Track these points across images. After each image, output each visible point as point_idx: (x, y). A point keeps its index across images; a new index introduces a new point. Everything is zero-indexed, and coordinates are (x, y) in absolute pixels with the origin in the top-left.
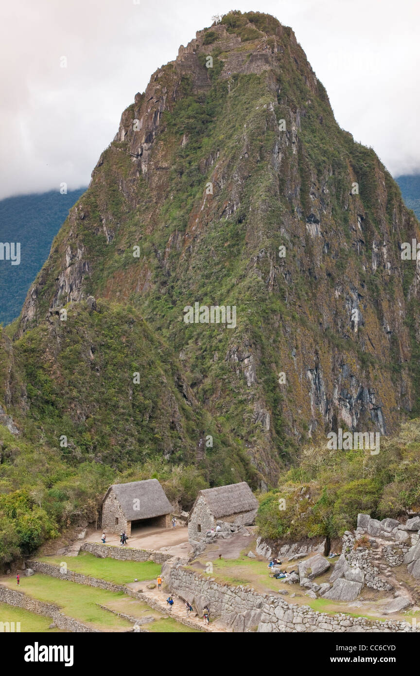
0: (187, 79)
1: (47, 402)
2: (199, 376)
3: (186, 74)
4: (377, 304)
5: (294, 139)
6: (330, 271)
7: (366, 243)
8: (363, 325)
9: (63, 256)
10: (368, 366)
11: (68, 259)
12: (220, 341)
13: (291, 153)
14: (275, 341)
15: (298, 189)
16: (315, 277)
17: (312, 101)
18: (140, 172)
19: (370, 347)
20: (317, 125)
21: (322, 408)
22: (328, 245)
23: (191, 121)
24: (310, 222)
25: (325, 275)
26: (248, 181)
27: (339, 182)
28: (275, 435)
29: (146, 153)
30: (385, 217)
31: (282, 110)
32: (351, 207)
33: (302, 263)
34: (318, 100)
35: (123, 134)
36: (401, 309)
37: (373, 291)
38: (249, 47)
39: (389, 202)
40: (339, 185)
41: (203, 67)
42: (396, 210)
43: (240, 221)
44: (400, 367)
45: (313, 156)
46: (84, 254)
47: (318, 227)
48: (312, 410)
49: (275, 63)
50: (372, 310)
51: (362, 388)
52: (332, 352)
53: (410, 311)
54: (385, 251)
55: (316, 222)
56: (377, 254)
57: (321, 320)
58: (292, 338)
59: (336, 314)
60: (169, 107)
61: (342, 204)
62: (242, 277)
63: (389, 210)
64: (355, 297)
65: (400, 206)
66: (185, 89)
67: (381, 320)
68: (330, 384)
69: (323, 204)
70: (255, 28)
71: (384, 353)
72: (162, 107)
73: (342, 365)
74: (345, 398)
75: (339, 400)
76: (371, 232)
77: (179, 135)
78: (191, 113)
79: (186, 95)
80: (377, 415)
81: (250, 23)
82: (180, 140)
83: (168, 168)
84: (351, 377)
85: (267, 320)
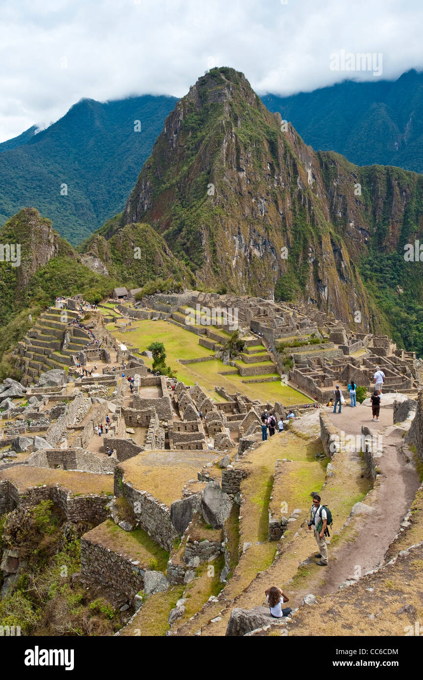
0: (192, 104)
1: (118, 260)
2: (186, 241)
3: (192, 102)
4: (276, 202)
5: (234, 135)
6: (250, 191)
7: (272, 175)
8: (267, 212)
9: (141, 185)
10: (268, 231)
11: (143, 187)
12: (194, 227)
13: (232, 142)
14: (216, 227)
15: (235, 157)
16: (242, 195)
17: (248, 111)
18: (173, 147)
19: (270, 222)
20: (250, 122)
21: (243, 250)
22: (249, 180)
23: (193, 125)
24: (240, 171)
25: (246, 193)
26: (212, 156)
27: (258, 149)
28: (213, 264)
29: (175, 139)
30: (281, 161)
31: (228, 123)
32: (264, 160)
33: (235, 189)
34: (252, 108)
35: (165, 129)
36: (288, 203)
37: (274, 196)
38: (219, 88)
39: (285, 154)
40: (258, 151)
41: (200, 97)
42: (288, 158)
43: (209, 173)
44: (286, 229)
45: (243, 141)
46: (150, 184)
47: (245, 173)
48: (237, 251)
49: (230, 96)
50: (273, 205)
51: (265, 240)
52: (249, 226)
53: (293, 203)
54: (281, 178)
55: (244, 171)
56: (277, 180)
57: (244, 213)
58: (225, 224)
59: (253, 209)
60: (184, 118)
61: (259, 158)
62: (205, 200)
63: (285, 158)
64: (262, 201)
65: (291, 156)
66: (192, 109)
67: (278, 209)
68: (248, 240)
69: (247, 162)
70: (223, 77)
71: (278, 224)
72: (181, 118)
73: (254, 231)
74: (256, 244)
75: (253, 246)
76: (275, 170)
77: (188, 131)
78: (193, 121)
79: (192, 112)
80: (273, 251)
81: (221, 74)
82: (189, 134)
83: (184, 146)
84: (259, 236)
85: (213, 218)
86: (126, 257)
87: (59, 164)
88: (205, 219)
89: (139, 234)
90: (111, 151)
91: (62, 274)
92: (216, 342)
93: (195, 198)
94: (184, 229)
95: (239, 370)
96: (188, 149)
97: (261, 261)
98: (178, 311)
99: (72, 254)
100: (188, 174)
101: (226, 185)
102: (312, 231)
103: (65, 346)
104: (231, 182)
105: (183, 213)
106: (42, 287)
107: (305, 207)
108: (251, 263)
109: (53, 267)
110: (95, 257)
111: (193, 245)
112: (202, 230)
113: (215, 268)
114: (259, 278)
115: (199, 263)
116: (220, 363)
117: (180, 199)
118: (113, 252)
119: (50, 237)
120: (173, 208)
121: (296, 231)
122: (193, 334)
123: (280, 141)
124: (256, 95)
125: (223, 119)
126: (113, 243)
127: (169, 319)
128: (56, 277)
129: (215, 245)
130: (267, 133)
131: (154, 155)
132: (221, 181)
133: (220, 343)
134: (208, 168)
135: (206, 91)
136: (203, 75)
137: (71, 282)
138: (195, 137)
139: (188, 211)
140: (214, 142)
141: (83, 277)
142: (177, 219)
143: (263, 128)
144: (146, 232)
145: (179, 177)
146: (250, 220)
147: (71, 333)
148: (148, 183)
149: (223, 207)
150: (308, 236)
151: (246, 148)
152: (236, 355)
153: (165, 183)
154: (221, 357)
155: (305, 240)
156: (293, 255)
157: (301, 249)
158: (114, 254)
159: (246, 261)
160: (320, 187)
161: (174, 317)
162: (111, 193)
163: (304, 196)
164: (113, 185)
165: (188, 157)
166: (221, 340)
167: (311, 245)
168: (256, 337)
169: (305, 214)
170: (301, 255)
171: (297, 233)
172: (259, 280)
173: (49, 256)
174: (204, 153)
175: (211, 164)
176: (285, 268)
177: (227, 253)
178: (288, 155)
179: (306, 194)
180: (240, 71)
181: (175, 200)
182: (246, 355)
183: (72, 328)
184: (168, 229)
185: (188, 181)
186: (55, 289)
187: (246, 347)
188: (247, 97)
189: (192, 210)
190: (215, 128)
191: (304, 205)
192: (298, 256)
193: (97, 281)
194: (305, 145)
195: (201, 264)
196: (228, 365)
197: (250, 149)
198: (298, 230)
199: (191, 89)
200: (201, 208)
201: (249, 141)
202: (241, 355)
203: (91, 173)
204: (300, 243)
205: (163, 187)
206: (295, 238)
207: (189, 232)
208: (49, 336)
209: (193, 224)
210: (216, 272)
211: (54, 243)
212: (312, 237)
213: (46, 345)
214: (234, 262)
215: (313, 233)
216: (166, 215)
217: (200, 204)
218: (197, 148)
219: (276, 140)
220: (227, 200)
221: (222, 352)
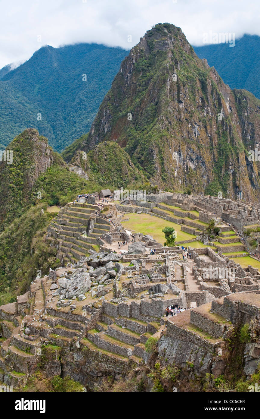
0: (143, 51)
1: (95, 169)
2: (141, 156)
3: (142, 49)
4: (205, 127)
6: (187, 118)
7: (203, 107)
8: (199, 135)
9: (103, 113)
10: (200, 149)
11: (104, 114)
12: (147, 145)
14: (163, 145)
15: (176, 92)
16: (181, 122)
17: (185, 57)
18: (127, 84)
19: (202, 142)
20: (186, 66)
21: (182, 163)
22: (187, 110)
23: (144, 67)
24: (180, 103)
25: (185, 120)
26: (159, 91)
27: (193, 86)
28: (161, 173)
29: (129, 78)
30: (210, 96)
31: (171, 66)
32: (197, 95)
33: (177, 117)
34: (188, 55)
35: (122, 70)
36: (214, 128)
37: (204, 123)
38: (163, 39)
39: (212, 91)
40: (193, 88)
41: (149, 46)
42: (214, 94)
43: (157, 104)
44: (213, 148)
45: (182, 80)
46: (109, 112)
47: (183, 104)
48: (178, 164)
49: (171, 46)
50: (203, 129)
51: (198, 155)
52: (186, 145)
53: (218, 128)
54: (209, 109)
55: (182, 103)
56: (206, 110)
57: (183, 135)
58: (170, 143)
59: (189, 132)
60: (136, 61)
61: (194, 94)
62: (155, 125)
63: (212, 94)
64: (196, 126)
65: (216, 92)
66: (142, 55)
67: (207, 132)
68: (185, 155)
69: (185, 96)
70: (166, 31)
71: (207, 144)
72: (134, 61)
73: (190, 149)
74: (191, 159)
75: (189, 160)
76: (205, 103)
77: (139, 72)
78: (143, 64)
79: (142, 57)
80: (203, 164)
81: (165, 29)
82: (140, 74)
83: (136, 83)
84: (194, 152)
85: (161, 138)
86: (101, 167)
87: (26, 96)
88: (156, 139)
89: (110, 150)
90: (66, 86)
91: (58, 179)
92: (196, 229)
93: (146, 123)
94: (139, 147)
95: (217, 249)
96: (140, 85)
97: (195, 172)
98: (156, 207)
99: (63, 164)
100: (140, 105)
101: (170, 113)
102: (232, 149)
103: (91, 230)
104: (173, 111)
105: (137, 135)
106: (44, 189)
107: (226, 131)
108: (187, 173)
109: (51, 174)
110: (79, 167)
111: (146, 159)
112: (153, 147)
113: (163, 176)
114: (193, 184)
115: (152, 172)
116: (201, 244)
117: (134, 124)
118: (91, 163)
119: (47, 151)
120: (128, 130)
121: (220, 150)
122: (173, 223)
123: (209, 81)
124: (190, 45)
125: (168, 63)
126: (91, 156)
127: (149, 212)
128: (54, 181)
129: (163, 159)
130: (199, 74)
131: (113, 89)
132: (166, 110)
133: (198, 229)
134: (156, 100)
135: (153, 42)
136: (151, 29)
137: (66, 185)
138: (145, 77)
139: (140, 133)
140: (161, 81)
141: (75, 181)
142: (132, 139)
143: (196, 71)
144: (115, 148)
145: (132, 107)
146: (187, 140)
147: (94, 221)
148: (108, 112)
149: (168, 130)
150: (229, 153)
151: (184, 86)
152: (213, 238)
153: (121, 111)
154: (201, 240)
155: (227, 156)
156: (217, 168)
157: (224, 163)
158: (92, 165)
159: (184, 171)
160: (235, 116)
161: (154, 211)
162: (67, 119)
163: (226, 123)
164: (68, 113)
165: (140, 92)
166: (199, 228)
167: (231, 160)
168: (228, 225)
169: (227, 136)
170: (224, 167)
171: (221, 151)
172: (193, 186)
173: (47, 165)
174: (153, 89)
175: (158, 97)
176: (212, 177)
177: (171, 165)
178: (214, 91)
179: (227, 122)
180: (178, 26)
181: (130, 124)
182: (221, 238)
183: (95, 217)
184: (125, 146)
185: (140, 110)
186: (53, 190)
187: (220, 232)
188: (184, 47)
189: (144, 132)
190: (161, 70)
191: (226, 130)
192: (221, 168)
193: (85, 185)
194: (225, 84)
195: (153, 173)
196: (208, 245)
197: (187, 86)
198: (221, 149)
199: (141, 39)
200: (152, 131)
201: (186, 80)
202: (218, 238)
203: (51, 104)
204: (223, 159)
205: (120, 115)
206: (219, 155)
207: (143, 149)
208: (76, 223)
209: (146, 143)
210: (164, 179)
211: (50, 156)
212: (232, 154)
213: (75, 230)
214: (176, 172)
215: (233, 151)
216: (123, 135)
217: (150, 127)
218: (147, 84)
219: (206, 80)
220: (171, 125)
221: (202, 236)
